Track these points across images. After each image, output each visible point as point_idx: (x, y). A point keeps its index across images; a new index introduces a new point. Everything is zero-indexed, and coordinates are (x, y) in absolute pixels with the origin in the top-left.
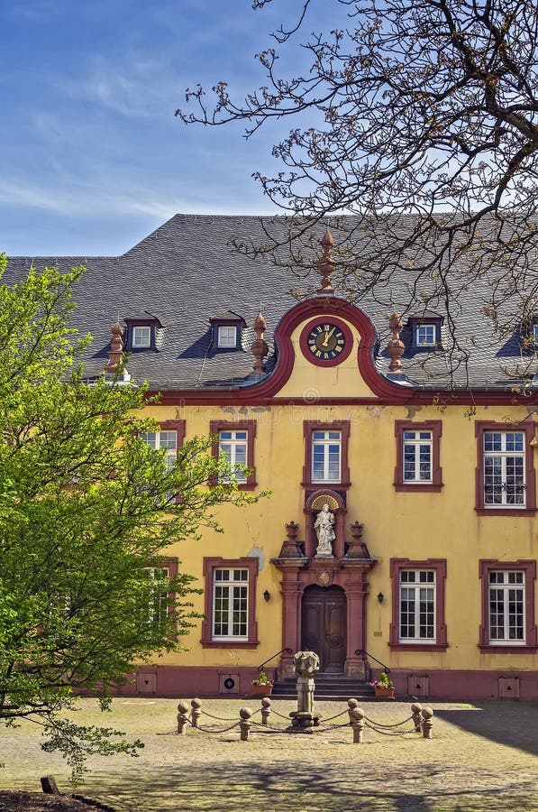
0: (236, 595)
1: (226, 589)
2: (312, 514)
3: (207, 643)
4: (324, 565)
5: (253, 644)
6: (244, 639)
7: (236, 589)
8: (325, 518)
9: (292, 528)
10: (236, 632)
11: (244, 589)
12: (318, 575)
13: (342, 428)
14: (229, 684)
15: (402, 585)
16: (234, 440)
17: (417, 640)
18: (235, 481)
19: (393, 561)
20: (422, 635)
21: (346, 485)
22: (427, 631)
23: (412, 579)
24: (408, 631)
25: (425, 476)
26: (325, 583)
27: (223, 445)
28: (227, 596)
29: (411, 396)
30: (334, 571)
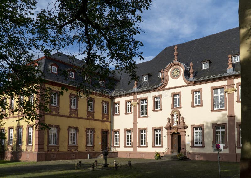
1: (158, 134)
2: (172, 115)
3: (154, 146)
4: (175, 127)
5: (162, 147)
9: (169, 119)
11: (161, 134)
12: (174, 130)
13: (179, 94)
15: (195, 131)
16: (158, 100)
17: (198, 145)
18: (159, 109)
19: (192, 126)
20: (200, 144)
21: (181, 107)
22: (201, 143)
23: (197, 130)
24: (196, 143)
25: (199, 103)
26: (176, 132)
27: (156, 101)
28: (158, 136)
29: (194, 83)
30: (177, 129)
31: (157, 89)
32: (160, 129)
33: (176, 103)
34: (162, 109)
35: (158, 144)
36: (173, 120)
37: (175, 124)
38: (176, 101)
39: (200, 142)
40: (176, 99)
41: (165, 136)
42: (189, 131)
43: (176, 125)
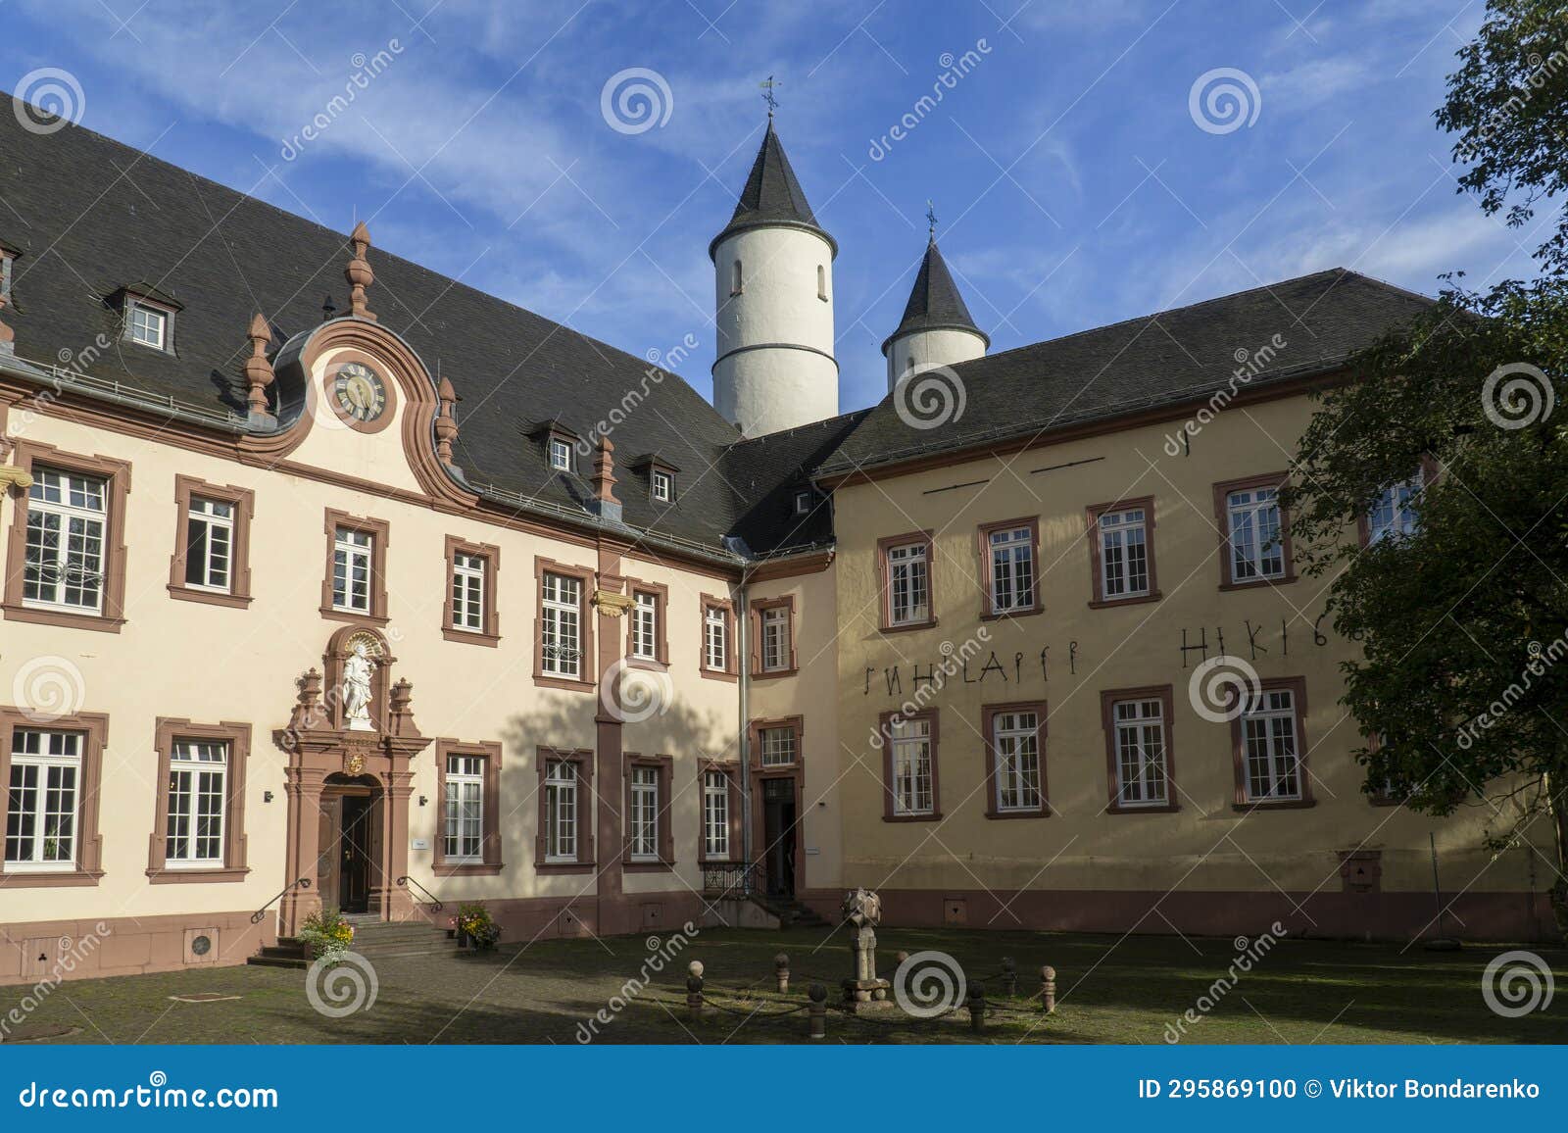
0: (203, 787)
1: (186, 777)
3: (158, 874)
4: (360, 739)
5: (235, 871)
6: (217, 864)
7: (204, 777)
8: (358, 670)
10: (200, 854)
11: (217, 777)
12: (347, 759)
13: (369, 530)
14: (200, 945)
15: (446, 777)
16: (208, 516)
17: (460, 859)
18: (208, 587)
19: (441, 743)
20: (466, 851)
21: (385, 619)
22: (472, 845)
23: (456, 770)
24: (451, 846)
25: (473, 621)
26: (357, 770)
27: (192, 521)
28: (188, 789)
29: (473, 505)
30: (371, 752)
31: (240, 445)
32: (225, 741)
33: (339, 584)
34: (251, 600)
35: (183, 854)
37: (360, 722)
38: (339, 570)
39: (466, 842)
40: (342, 557)
41: (268, 798)
42: (423, 771)
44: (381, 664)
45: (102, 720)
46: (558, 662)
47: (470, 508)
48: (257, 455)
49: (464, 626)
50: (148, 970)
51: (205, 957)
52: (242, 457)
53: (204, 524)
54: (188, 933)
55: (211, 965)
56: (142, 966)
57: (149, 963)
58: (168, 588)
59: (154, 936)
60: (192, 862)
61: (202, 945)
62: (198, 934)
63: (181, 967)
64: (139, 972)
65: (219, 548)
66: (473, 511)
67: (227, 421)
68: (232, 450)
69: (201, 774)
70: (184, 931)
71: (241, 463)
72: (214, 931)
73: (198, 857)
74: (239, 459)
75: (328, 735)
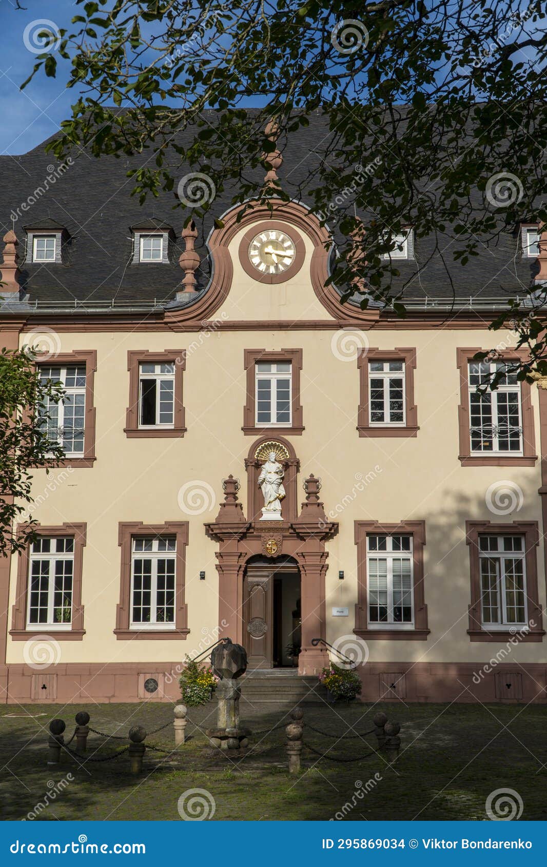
0: (161, 570)
1: (148, 563)
2: (255, 465)
3: (122, 633)
4: (272, 528)
5: (182, 633)
6: (171, 626)
7: (161, 563)
8: (271, 470)
9: (231, 485)
10: (160, 618)
11: (171, 562)
12: (265, 543)
13: (289, 358)
14: (151, 685)
15: (370, 554)
16: (159, 375)
17: (391, 625)
18: (159, 425)
19: (359, 525)
20: (397, 618)
21: (298, 429)
22: (403, 614)
23: (383, 547)
24: (378, 614)
25: (396, 417)
26: (273, 552)
27: (144, 381)
28: (149, 572)
29: (377, 318)
30: (284, 536)
31: (166, 320)
33: (265, 406)
34: (186, 430)
35: (146, 618)
36: (256, 487)
37: (272, 513)
38: (265, 395)
39: (397, 610)
40: (265, 384)
41: (203, 577)
43: (277, 516)
44: (290, 466)
45: (82, 527)
46: (496, 441)
47: (377, 321)
48: (179, 324)
49: (387, 422)
50: (113, 701)
51: (153, 694)
52: (171, 327)
53: (154, 381)
54: (142, 676)
55: (159, 701)
56: (109, 698)
57: (113, 696)
58: (125, 431)
59: (117, 676)
60: (153, 625)
61: (151, 686)
62: (148, 677)
63: (136, 701)
64: (107, 702)
65: (166, 396)
66: (380, 323)
67: (153, 306)
68: (163, 325)
69: (159, 560)
70: (138, 674)
71: (174, 331)
72: (161, 675)
73: (157, 621)
74: (171, 329)
75: (236, 526)
